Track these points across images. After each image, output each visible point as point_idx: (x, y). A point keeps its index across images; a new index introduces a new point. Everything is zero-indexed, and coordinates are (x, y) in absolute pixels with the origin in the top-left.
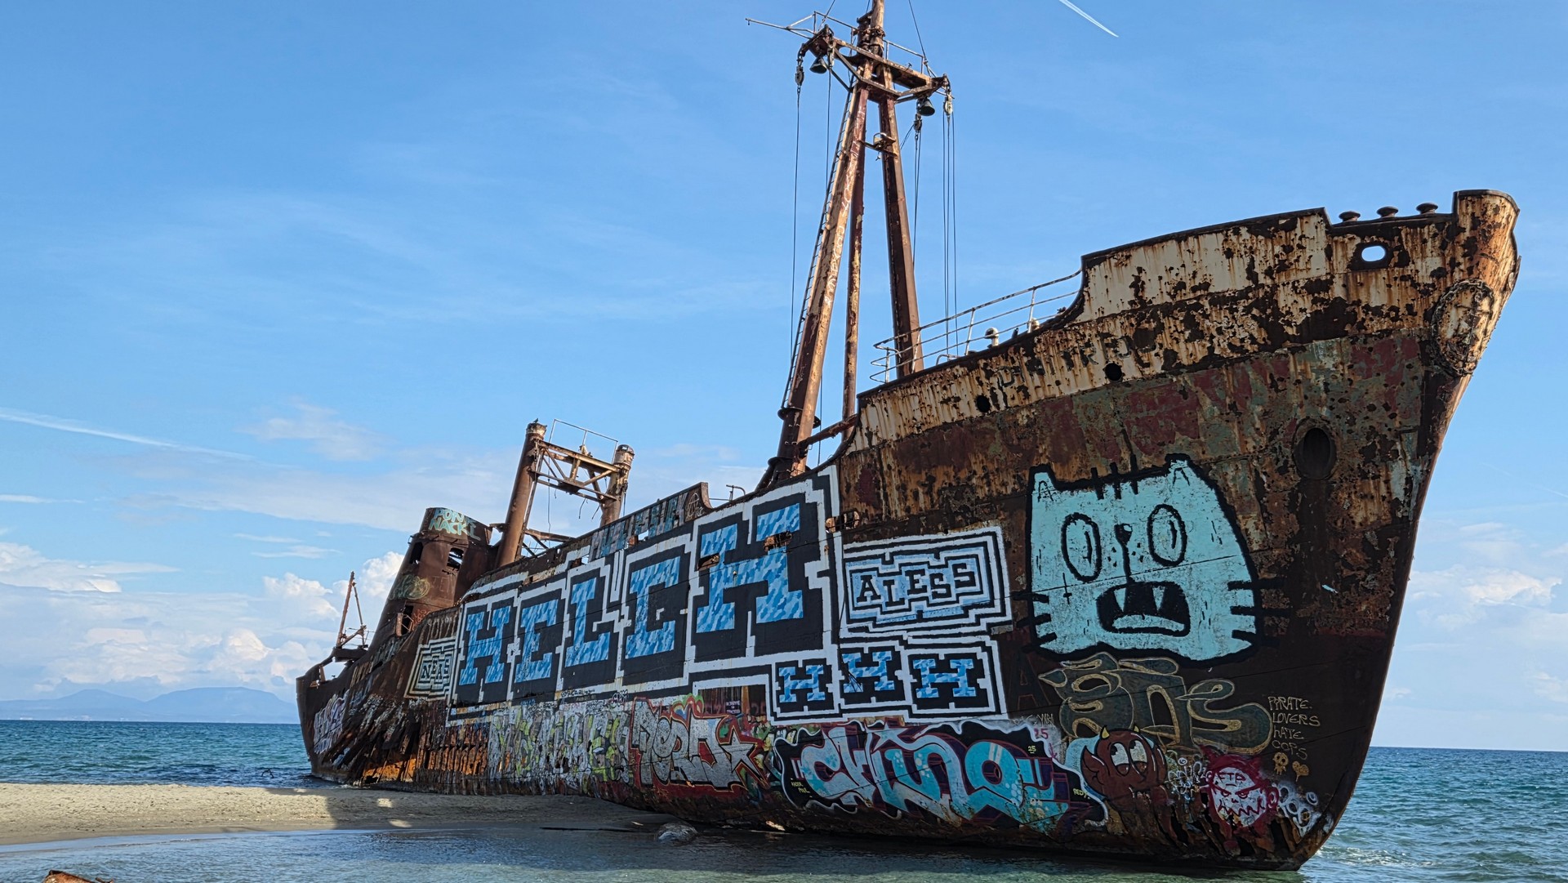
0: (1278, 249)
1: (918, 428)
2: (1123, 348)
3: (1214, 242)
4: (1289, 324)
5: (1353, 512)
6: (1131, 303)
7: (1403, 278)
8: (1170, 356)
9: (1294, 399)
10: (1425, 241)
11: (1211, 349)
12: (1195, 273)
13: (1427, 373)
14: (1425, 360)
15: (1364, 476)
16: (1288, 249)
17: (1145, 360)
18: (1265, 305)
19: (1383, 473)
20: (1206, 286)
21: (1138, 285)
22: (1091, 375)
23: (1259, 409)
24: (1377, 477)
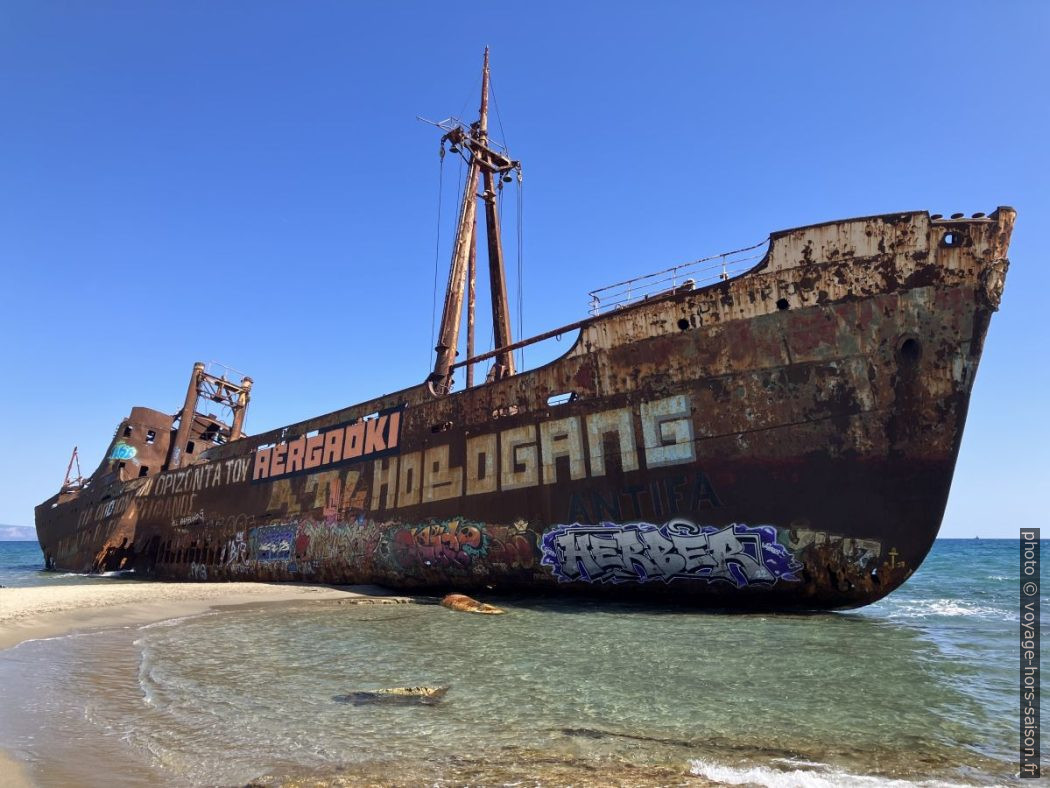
0: (899, 233)
1: (630, 340)
2: (791, 289)
3: (860, 227)
4: (901, 278)
5: (929, 388)
6: (801, 262)
7: (968, 254)
8: (823, 295)
9: (899, 321)
10: (981, 233)
11: (850, 291)
12: (846, 245)
13: (978, 309)
14: (977, 301)
15: (937, 367)
16: (904, 233)
17: (806, 296)
18: (887, 266)
19: (949, 366)
20: (851, 253)
21: (807, 252)
22: (766, 306)
23: (876, 327)
24: (944, 368)
